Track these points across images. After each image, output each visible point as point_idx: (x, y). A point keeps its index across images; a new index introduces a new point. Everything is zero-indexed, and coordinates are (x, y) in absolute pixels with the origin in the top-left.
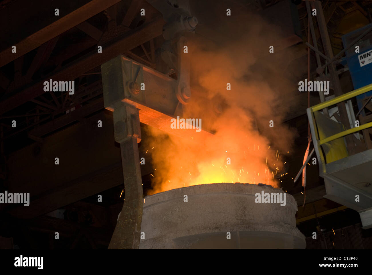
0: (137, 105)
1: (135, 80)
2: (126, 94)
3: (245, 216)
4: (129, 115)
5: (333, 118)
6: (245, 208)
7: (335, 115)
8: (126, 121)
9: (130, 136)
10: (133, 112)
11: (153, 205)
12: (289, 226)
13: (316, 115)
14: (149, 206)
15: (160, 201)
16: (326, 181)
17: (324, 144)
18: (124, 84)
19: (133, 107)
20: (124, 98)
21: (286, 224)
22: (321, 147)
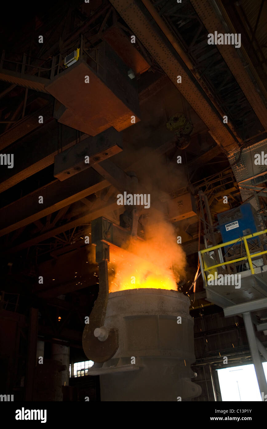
0: (109, 244)
1: (108, 230)
2: (103, 237)
3: (162, 306)
4: (104, 248)
5: (211, 257)
6: (163, 302)
7: (212, 255)
8: (102, 251)
9: (104, 259)
10: (106, 247)
11: (114, 298)
12: (186, 314)
13: (203, 254)
14: (112, 298)
15: (117, 296)
16: (207, 291)
17: (206, 271)
18: (103, 232)
19: (107, 244)
20: (102, 239)
21: (184, 312)
22: (205, 272)
